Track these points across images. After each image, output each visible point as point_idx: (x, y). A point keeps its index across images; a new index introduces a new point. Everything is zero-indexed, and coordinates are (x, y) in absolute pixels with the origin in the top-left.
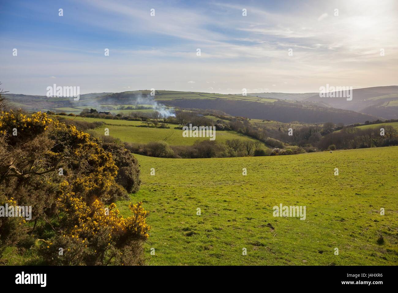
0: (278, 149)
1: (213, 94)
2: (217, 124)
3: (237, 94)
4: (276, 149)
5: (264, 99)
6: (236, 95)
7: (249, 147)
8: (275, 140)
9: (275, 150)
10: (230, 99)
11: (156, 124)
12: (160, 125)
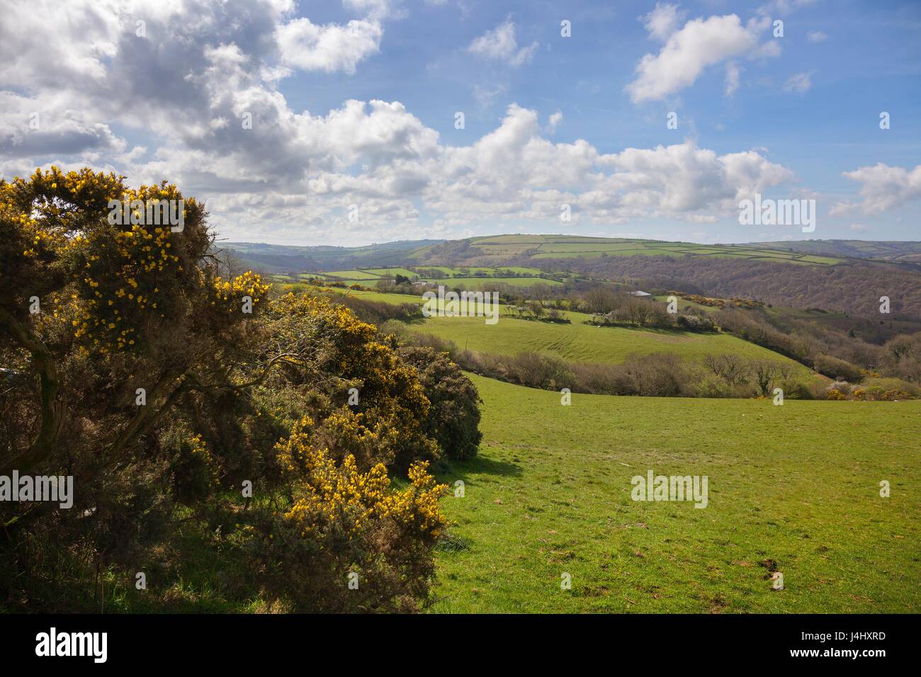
0: (845, 383)
1: (677, 245)
2: (685, 316)
3: (736, 243)
4: (837, 383)
5: (811, 257)
6: (733, 245)
7: (765, 374)
8: (838, 361)
9: (836, 386)
10: (718, 256)
11: (538, 312)
12: (548, 314)
